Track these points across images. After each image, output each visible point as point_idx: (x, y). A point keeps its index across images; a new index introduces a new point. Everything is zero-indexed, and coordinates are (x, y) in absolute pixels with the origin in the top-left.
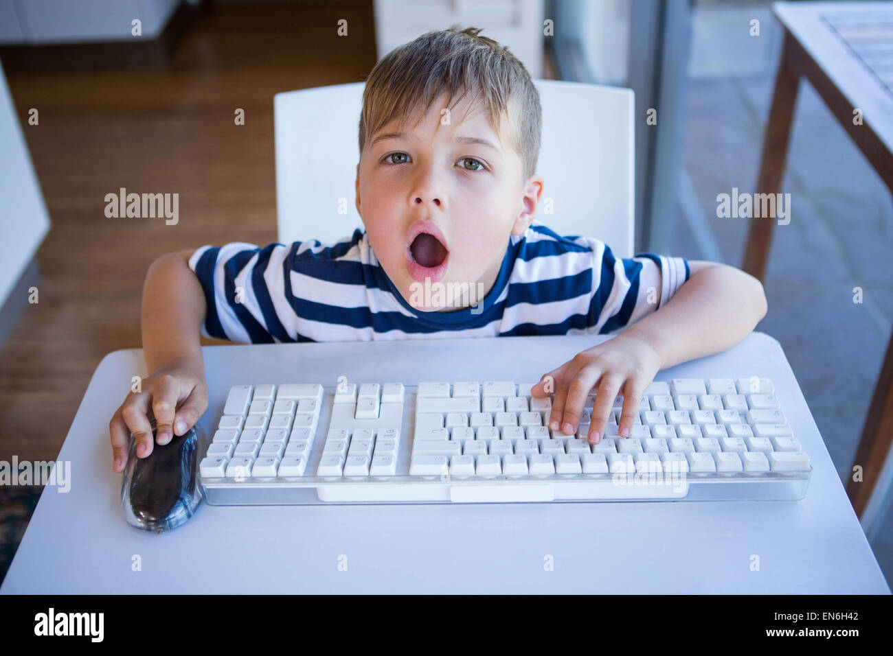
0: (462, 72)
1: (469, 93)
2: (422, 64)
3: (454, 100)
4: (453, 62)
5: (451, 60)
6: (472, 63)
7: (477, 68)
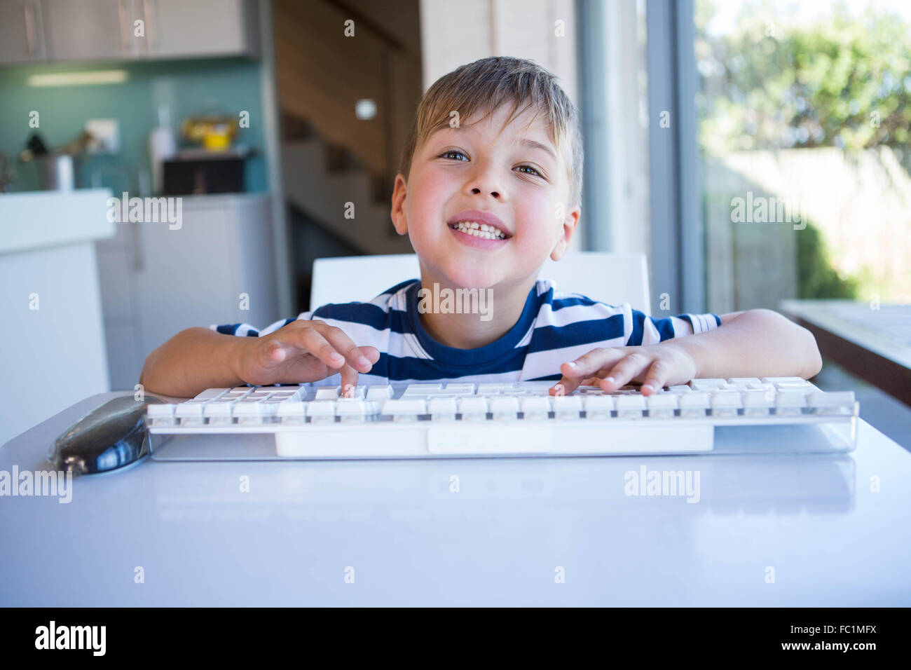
0: (529, 85)
1: (535, 104)
2: (491, 74)
3: (520, 109)
4: (521, 76)
5: (519, 73)
6: (538, 80)
7: (543, 85)
